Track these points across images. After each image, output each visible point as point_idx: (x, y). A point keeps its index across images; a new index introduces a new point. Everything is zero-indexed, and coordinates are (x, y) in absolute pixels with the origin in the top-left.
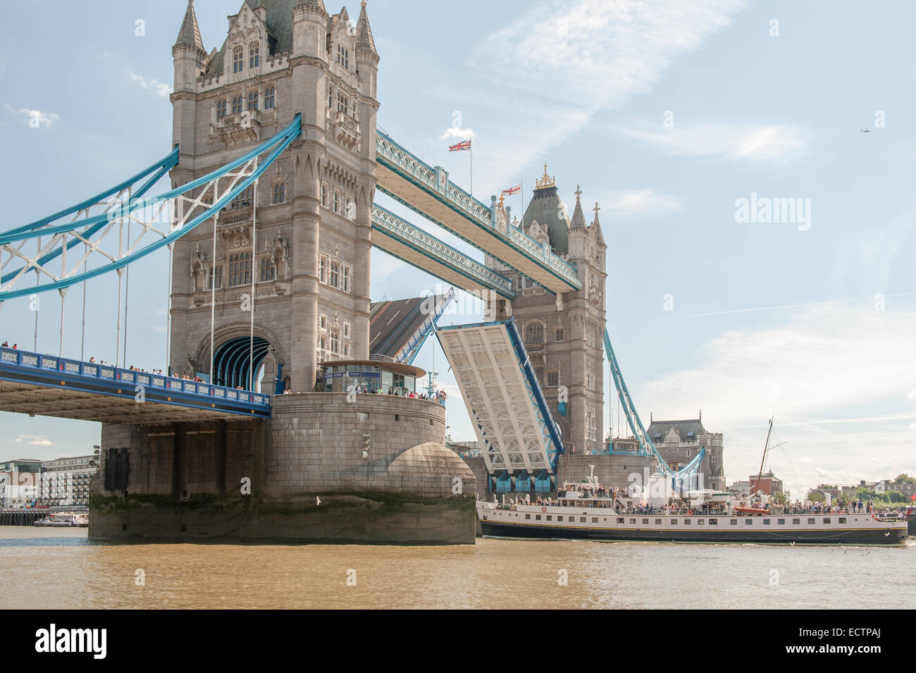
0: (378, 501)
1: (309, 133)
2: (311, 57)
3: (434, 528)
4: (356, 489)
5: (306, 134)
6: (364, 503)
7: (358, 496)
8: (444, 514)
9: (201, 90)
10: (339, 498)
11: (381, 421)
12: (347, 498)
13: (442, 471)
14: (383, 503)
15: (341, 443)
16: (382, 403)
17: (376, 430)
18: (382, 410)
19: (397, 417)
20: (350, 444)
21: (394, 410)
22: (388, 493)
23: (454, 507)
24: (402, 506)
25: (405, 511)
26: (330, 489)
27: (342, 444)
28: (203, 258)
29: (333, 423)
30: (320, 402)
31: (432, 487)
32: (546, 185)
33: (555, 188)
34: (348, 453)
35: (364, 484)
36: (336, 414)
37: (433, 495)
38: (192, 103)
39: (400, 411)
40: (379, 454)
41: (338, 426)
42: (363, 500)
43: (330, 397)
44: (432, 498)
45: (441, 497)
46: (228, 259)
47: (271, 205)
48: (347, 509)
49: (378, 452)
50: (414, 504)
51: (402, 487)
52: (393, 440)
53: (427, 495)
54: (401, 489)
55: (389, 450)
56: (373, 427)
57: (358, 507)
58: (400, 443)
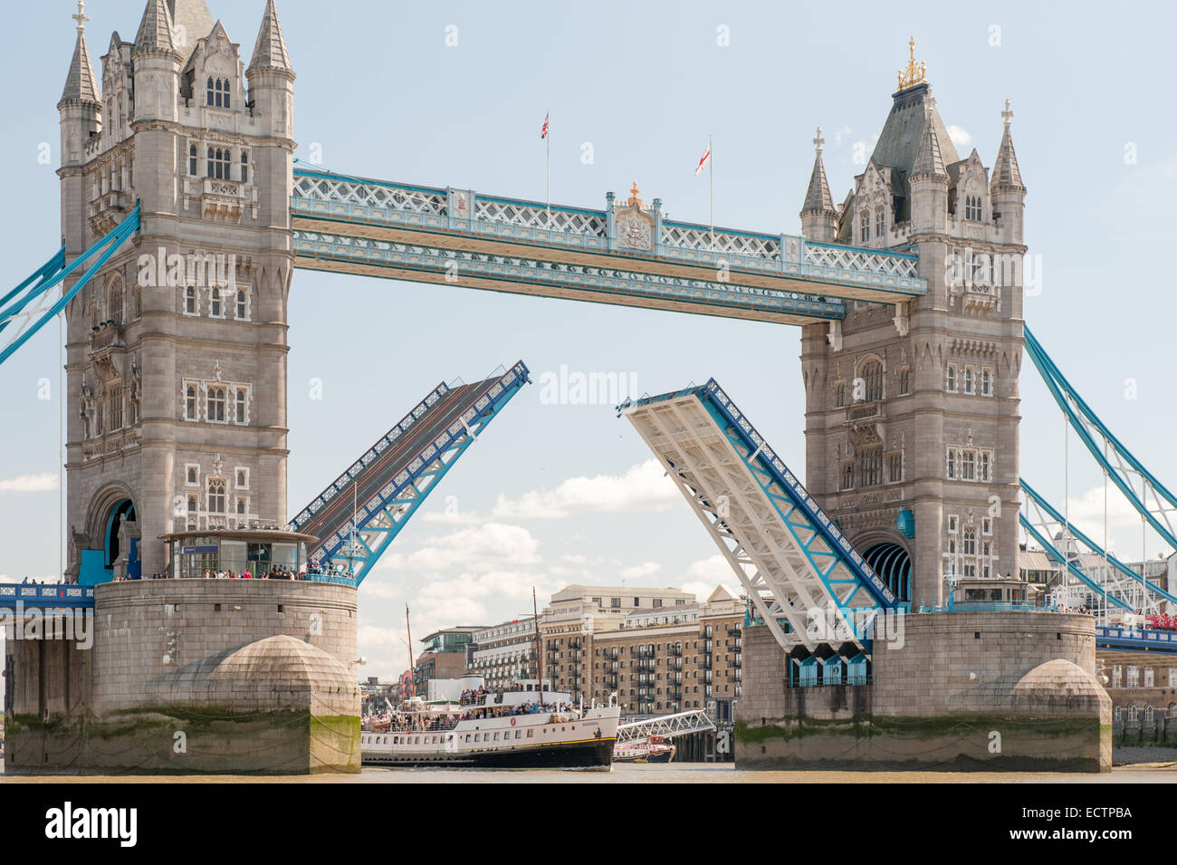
0: (183, 719)
1: (148, 224)
2: (146, 121)
3: (249, 753)
4: (160, 704)
5: (145, 228)
6: (168, 722)
7: (162, 713)
8: (263, 735)
9: (88, 159)
10: (144, 716)
11: (194, 614)
12: (152, 716)
13: (263, 676)
14: (187, 721)
15: (148, 645)
16: (196, 590)
17: (188, 626)
18: (195, 600)
19: (218, 607)
20: (157, 646)
21: (213, 598)
22: (192, 709)
23: (276, 725)
24: (209, 725)
25: (212, 732)
26: (136, 706)
27: (149, 647)
28: (88, 394)
29: (140, 620)
30: (127, 593)
31: (245, 698)
32: (912, 82)
33: (924, 87)
34: (155, 658)
35: (167, 697)
36: (142, 608)
37: (248, 710)
38: (78, 178)
39: (221, 598)
40: (191, 657)
41: (144, 623)
42: (167, 718)
43: (137, 586)
44: (247, 713)
45: (257, 711)
46: (108, 395)
47: (134, 320)
48: (152, 730)
49: (190, 654)
50: (224, 722)
51: (209, 700)
52: (210, 638)
53: (239, 710)
54: (207, 702)
55: (206, 651)
56: (183, 622)
57: (161, 728)
58: (222, 641)
